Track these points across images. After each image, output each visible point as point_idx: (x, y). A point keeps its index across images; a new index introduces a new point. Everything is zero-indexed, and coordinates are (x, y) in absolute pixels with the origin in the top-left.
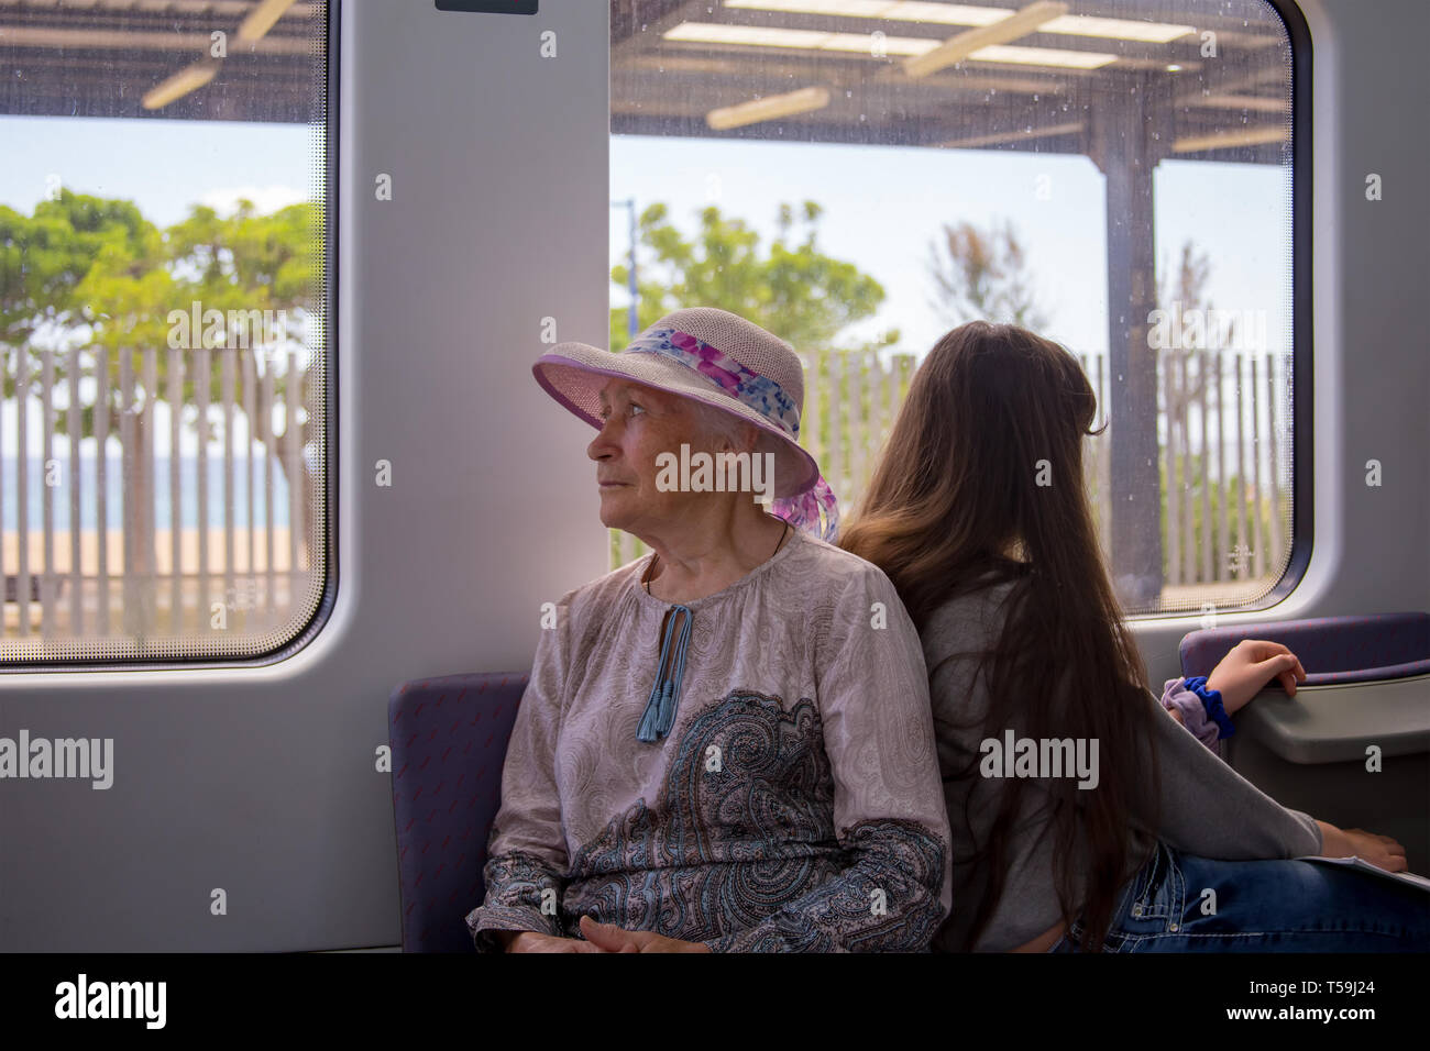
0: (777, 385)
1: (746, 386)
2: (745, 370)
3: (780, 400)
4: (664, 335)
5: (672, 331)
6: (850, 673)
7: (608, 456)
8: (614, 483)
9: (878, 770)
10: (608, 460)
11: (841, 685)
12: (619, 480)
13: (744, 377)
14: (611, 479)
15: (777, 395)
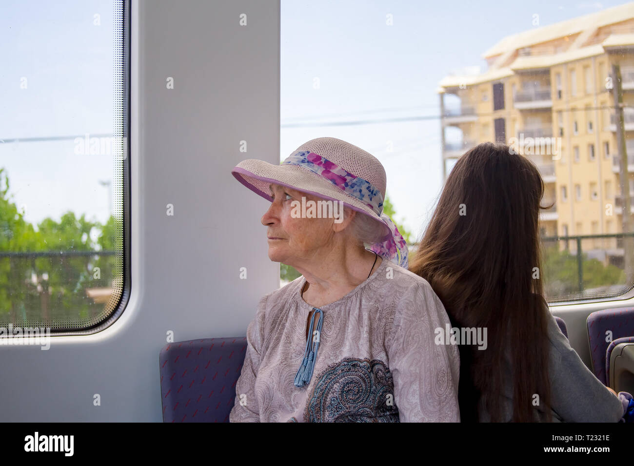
0: (368, 182)
1: (350, 184)
2: (349, 174)
3: (370, 191)
4: (304, 154)
5: (308, 152)
6: (403, 348)
7: (272, 223)
8: (276, 238)
9: (418, 401)
10: (273, 225)
11: (398, 355)
12: (278, 237)
13: (348, 178)
14: (274, 236)
15: (368, 188)
